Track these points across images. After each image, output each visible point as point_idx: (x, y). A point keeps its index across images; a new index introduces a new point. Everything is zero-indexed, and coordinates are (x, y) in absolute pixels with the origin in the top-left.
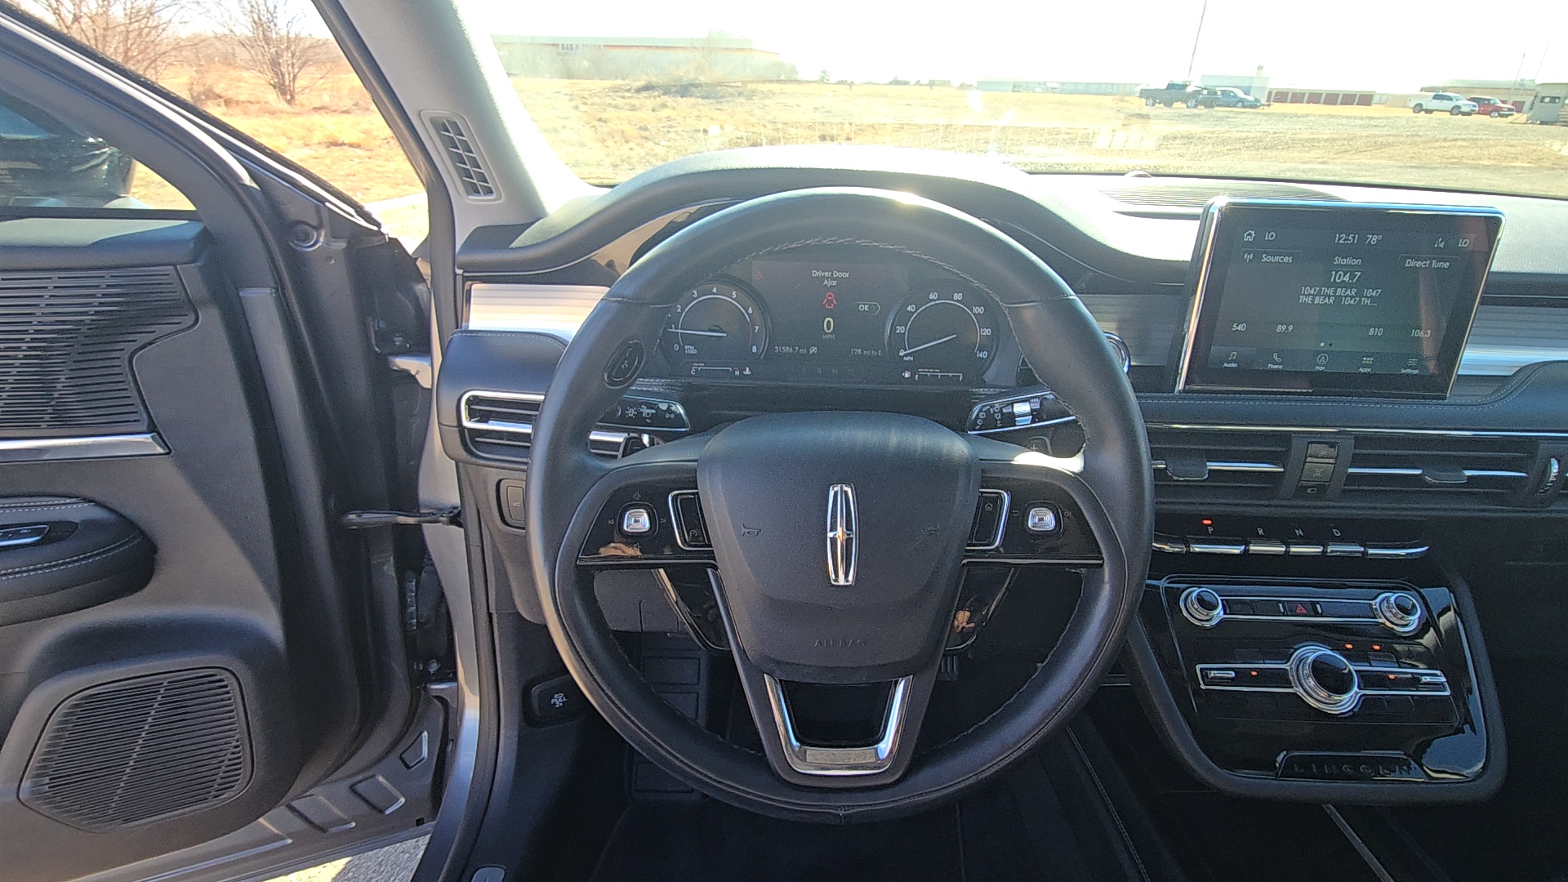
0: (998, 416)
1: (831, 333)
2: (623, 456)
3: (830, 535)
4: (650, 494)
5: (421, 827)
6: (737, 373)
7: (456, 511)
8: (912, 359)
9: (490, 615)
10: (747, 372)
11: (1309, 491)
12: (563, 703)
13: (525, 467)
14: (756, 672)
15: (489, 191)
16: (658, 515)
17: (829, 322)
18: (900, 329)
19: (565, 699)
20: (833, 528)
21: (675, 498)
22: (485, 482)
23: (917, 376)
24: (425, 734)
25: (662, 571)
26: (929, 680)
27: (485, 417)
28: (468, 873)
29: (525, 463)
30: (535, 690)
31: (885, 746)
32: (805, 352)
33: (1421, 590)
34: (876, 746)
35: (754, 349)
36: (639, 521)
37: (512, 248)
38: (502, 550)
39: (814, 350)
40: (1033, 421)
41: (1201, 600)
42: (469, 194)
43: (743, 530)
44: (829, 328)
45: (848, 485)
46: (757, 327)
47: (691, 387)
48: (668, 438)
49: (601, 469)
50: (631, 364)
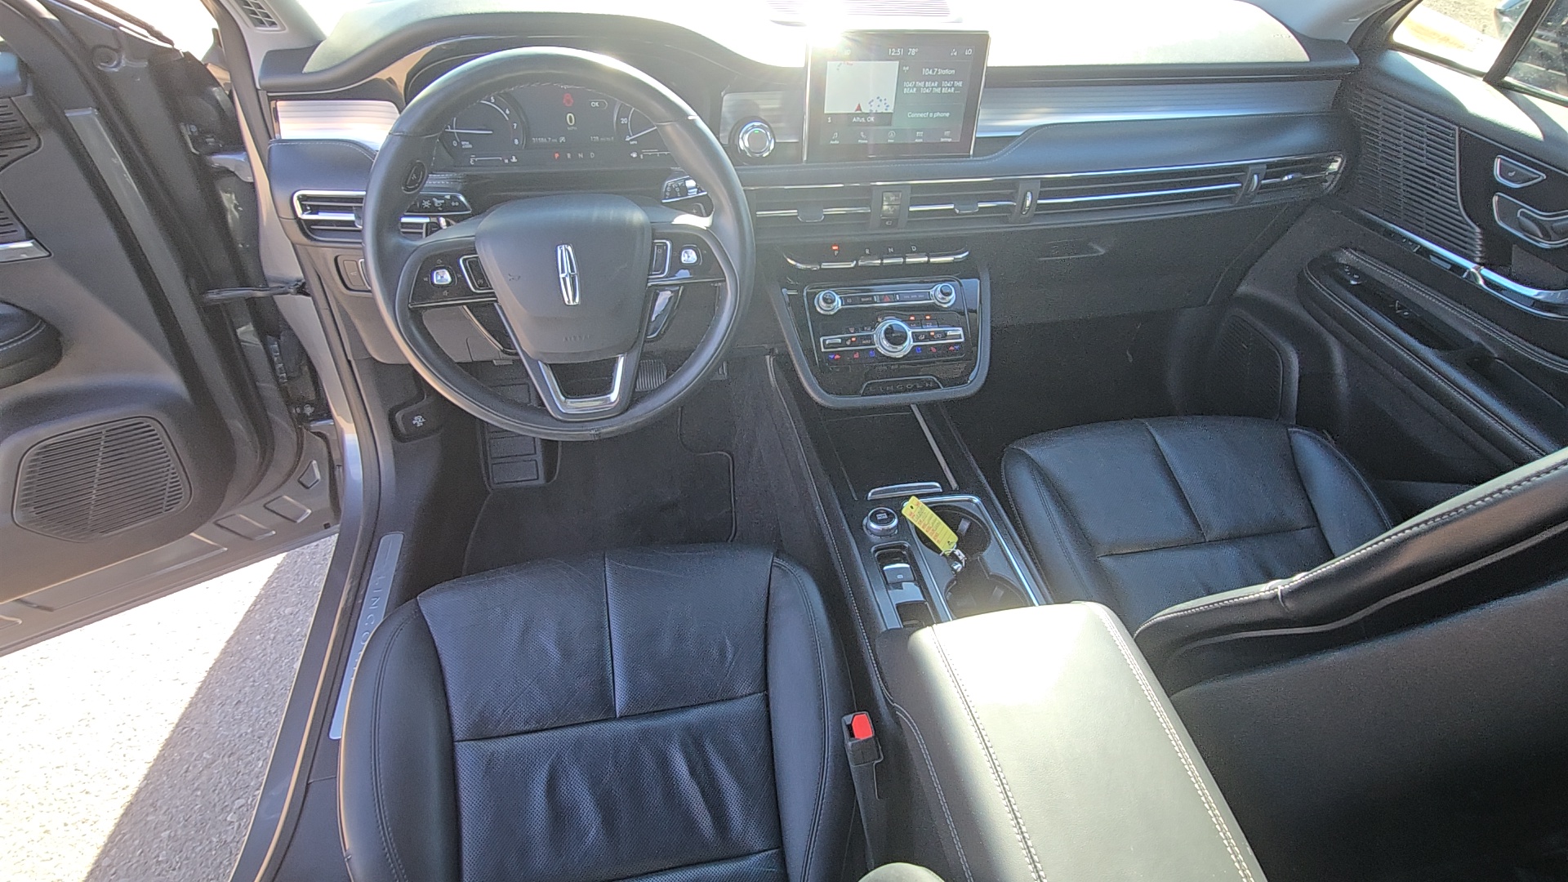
0: (677, 189)
1: (573, 126)
2: (427, 235)
3: (562, 276)
4: (447, 258)
5: (328, 529)
6: (506, 161)
7: (300, 283)
8: (636, 142)
9: (349, 362)
10: (514, 160)
11: (887, 223)
12: (423, 422)
13: (360, 246)
14: (534, 362)
15: (273, 24)
16: (455, 271)
17: (570, 117)
18: (624, 121)
19: (423, 420)
20: (563, 272)
21: (464, 260)
22: (325, 259)
23: (642, 156)
24: (314, 462)
25: (465, 307)
26: (635, 354)
27: (315, 210)
28: (376, 540)
29: (360, 243)
30: (399, 416)
31: (614, 396)
32: (556, 140)
33: (961, 281)
34: (608, 396)
35: (516, 142)
36: (443, 277)
37: (305, 74)
38: (349, 311)
39: (563, 139)
40: (698, 193)
41: (825, 300)
42: (256, 26)
43: (510, 277)
44: (571, 121)
45: (568, 244)
46: (515, 125)
47: (469, 178)
48: (458, 219)
49: (413, 246)
50: (418, 176)
